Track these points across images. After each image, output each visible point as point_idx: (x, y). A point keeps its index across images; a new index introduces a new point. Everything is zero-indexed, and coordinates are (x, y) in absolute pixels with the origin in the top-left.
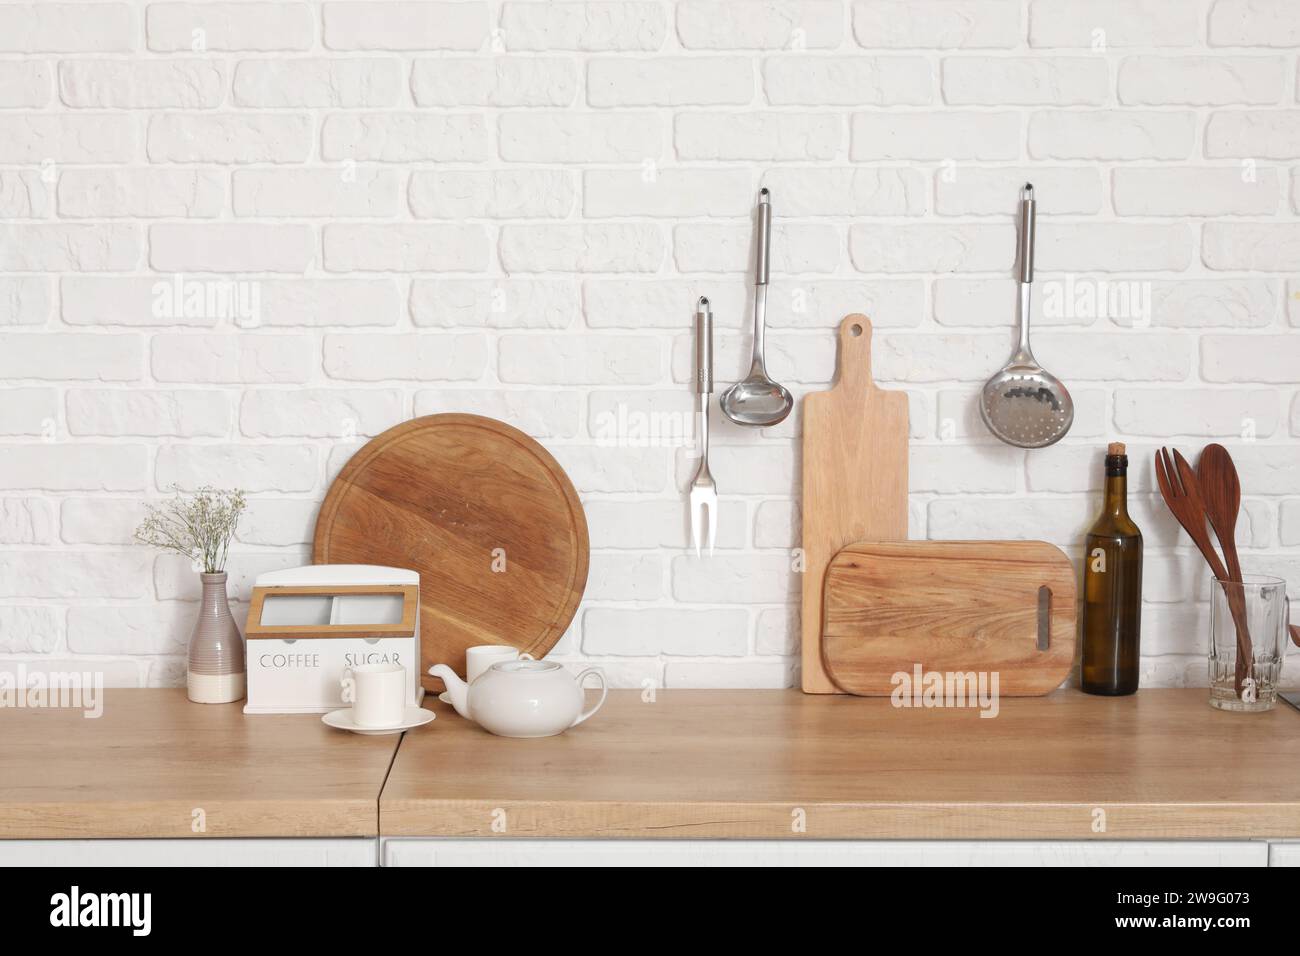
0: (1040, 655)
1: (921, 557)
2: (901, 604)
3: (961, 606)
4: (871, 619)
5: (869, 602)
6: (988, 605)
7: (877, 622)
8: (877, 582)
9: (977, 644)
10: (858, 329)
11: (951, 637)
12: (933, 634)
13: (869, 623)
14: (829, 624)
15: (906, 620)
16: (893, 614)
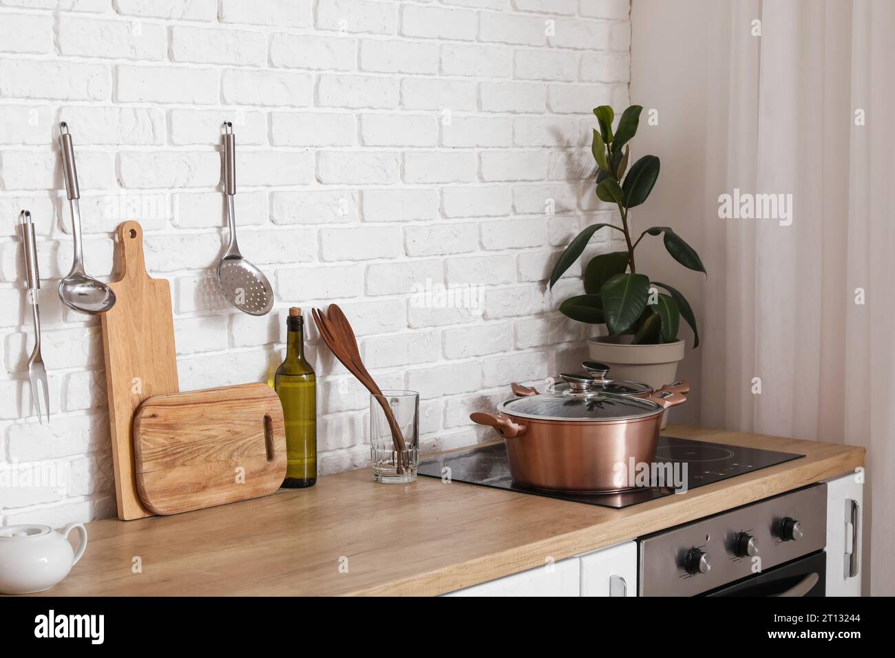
0: (269, 465)
1: (194, 404)
2: (187, 441)
3: (222, 437)
4: (169, 456)
5: (166, 442)
6: (237, 433)
7: (173, 458)
8: (169, 427)
9: (233, 464)
10: (133, 234)
11: (218, 461)
12: (207, 460)
13: (168, 459)
14: (144, 464)
15: (190, 453)
16: (182, 449)
